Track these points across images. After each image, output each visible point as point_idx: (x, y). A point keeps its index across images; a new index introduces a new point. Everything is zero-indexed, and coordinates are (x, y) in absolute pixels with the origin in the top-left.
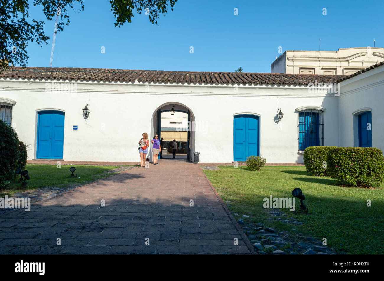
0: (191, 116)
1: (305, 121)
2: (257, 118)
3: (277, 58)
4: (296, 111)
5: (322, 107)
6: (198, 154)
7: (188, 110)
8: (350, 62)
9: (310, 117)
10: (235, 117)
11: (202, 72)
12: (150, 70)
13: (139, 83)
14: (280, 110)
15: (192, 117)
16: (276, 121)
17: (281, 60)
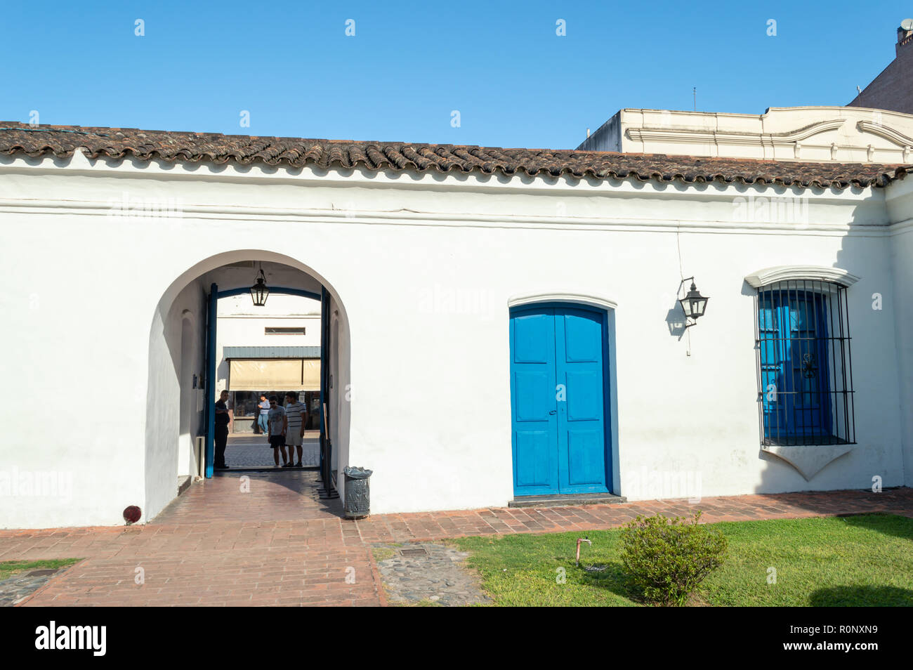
0: (333, 310)
1: (775, 324)
2: (600, 315)
3: (589, 133)
4: (748, 287)
5: (844, 272)
6: (365, 475)
7: (323, 287)
8: (798, 146)
9: (792, 308)
10: (516, 312)
11: (373, 142)
12: (169, 130)
13: (92, 166)
14: (690, 282)
15: (337, 313)
16: (675, 329)
17: (605, 139)
